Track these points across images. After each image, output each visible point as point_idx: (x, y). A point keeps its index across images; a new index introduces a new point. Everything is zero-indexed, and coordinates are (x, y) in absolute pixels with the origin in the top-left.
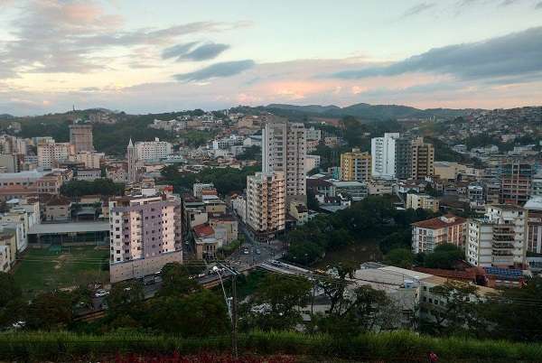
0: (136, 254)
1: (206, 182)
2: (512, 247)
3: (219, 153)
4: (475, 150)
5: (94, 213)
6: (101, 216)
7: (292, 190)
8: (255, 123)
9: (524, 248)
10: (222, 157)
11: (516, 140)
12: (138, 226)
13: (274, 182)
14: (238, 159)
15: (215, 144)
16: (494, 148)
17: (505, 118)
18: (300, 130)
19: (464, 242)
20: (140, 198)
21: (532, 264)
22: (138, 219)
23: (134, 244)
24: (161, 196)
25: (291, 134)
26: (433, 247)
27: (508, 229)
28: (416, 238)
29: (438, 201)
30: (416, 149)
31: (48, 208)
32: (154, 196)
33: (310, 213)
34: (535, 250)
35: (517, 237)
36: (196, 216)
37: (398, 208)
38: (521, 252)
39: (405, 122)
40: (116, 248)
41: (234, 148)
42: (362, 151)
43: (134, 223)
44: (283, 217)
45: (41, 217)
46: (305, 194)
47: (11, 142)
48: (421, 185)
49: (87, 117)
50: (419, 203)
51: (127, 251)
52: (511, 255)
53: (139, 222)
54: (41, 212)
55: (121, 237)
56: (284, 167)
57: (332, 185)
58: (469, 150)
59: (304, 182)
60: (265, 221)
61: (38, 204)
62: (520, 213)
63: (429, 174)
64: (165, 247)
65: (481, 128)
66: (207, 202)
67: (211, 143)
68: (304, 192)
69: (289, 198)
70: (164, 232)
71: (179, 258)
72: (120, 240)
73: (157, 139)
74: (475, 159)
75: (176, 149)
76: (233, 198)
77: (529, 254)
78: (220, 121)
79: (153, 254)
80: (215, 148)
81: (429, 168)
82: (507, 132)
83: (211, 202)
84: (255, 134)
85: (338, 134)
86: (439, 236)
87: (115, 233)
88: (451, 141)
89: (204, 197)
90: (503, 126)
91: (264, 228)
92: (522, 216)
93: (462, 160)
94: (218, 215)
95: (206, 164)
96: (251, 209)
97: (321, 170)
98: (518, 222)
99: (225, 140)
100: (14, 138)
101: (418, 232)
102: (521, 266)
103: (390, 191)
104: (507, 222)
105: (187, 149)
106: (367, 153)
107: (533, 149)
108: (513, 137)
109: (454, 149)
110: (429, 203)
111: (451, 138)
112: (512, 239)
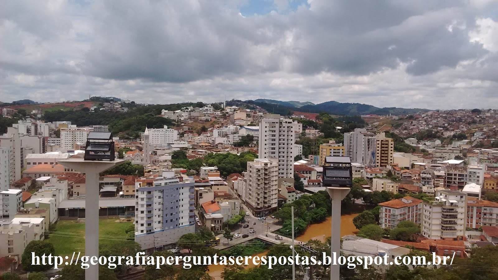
0: (157, 227)
1: (210, 166)
2: (455, 223)
3: (219, 140)
4: (423, 142)
5: (115, 190)
6: (121, 193)
7: (282, 174)
8: (248, 116)
9: (464, 225)
10: (222, 144)
11: (454, 136)
12: (159, 203)
13: (269, 168)
14: (235, 146)
15: (216, 132)
16: (438, 142)
17: (445, 118)
18: (289, 125)
19: (419, 219)
20: (162, 179)
21: (470, 236)
22: (160, 197)
23: (156, 219)
24: (179, 178)
25: (282, 128)
26: (396, 223)
27: (453, 209)
28: (383, 215)
29: (397, 185)
30: (380, 142)
31: (75, 186)
32: (173, 179)
33: (297, 193)
34: (471, 225)
35: (459, 216)
36: (204, 195)
37: (366, 190)
38: (462, 228)
39: (367, 118)
40: (140, 222)
41: (231, 136)
42: (337, 143)
43: (156, 200)
44: (276, 196)
45: (69, 193)
46: (293, 177)
47: (36, 126)
48: (383, 172)
49: (101, 105)
50: (382, 186)
51: (149, 225)
52: (455, 229)
53: (161, 200)
54: (69, 189)
55: (145, 213)
56: (277, 155)
57: (313, 170)
58: (418, 143)
59: (292, 167)
60: (262, 200)
61: (66, 182)
62: (462, 197)
63: (389, 163)
64: (181, 221)
65: (428, 125)
66: (213, 183)
67: (212, 131)
68: (292, 176)
69: (281, 180)
70: (181, 209)
71: (192, 230)
72: (144, 215)
73: (166, 127)
74: (423, 151)
75: (181, 135)
76: (234, 180)
77: (467, 229)
78: (219, 113)
79: (172, 227)
80: (215, 136)
81: (390, 158)
82: (447, 129)
83: (217, 183)
84: (248, 125)
85: (316, 128)
86: (400, 215)
87: (140, 209)
88: (404, 135)
89: (210, 178)
90: (444, 124)
91: (261, 205)
92: (463, 199)
93: (414, 150)
94: (223, 194)
95: (208, 149)
96: (250, 190)
97: (303, 157)
98: (460, 204)
99: (224, 129)
100: (38, 122)
101: (384, 210)
102: (463, 238)
103: (360, 176)
104: (452, 204)
105: (190, 135)
106: (341, 144)
107: (467, 143)
108: (452, 133)
109: (407, 142)
110: (391, 187)
111: (404, 132)
112: (455, 217)
